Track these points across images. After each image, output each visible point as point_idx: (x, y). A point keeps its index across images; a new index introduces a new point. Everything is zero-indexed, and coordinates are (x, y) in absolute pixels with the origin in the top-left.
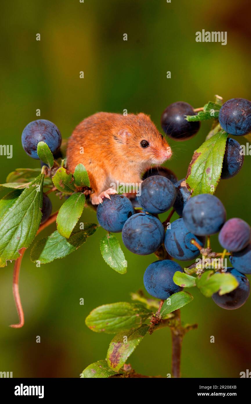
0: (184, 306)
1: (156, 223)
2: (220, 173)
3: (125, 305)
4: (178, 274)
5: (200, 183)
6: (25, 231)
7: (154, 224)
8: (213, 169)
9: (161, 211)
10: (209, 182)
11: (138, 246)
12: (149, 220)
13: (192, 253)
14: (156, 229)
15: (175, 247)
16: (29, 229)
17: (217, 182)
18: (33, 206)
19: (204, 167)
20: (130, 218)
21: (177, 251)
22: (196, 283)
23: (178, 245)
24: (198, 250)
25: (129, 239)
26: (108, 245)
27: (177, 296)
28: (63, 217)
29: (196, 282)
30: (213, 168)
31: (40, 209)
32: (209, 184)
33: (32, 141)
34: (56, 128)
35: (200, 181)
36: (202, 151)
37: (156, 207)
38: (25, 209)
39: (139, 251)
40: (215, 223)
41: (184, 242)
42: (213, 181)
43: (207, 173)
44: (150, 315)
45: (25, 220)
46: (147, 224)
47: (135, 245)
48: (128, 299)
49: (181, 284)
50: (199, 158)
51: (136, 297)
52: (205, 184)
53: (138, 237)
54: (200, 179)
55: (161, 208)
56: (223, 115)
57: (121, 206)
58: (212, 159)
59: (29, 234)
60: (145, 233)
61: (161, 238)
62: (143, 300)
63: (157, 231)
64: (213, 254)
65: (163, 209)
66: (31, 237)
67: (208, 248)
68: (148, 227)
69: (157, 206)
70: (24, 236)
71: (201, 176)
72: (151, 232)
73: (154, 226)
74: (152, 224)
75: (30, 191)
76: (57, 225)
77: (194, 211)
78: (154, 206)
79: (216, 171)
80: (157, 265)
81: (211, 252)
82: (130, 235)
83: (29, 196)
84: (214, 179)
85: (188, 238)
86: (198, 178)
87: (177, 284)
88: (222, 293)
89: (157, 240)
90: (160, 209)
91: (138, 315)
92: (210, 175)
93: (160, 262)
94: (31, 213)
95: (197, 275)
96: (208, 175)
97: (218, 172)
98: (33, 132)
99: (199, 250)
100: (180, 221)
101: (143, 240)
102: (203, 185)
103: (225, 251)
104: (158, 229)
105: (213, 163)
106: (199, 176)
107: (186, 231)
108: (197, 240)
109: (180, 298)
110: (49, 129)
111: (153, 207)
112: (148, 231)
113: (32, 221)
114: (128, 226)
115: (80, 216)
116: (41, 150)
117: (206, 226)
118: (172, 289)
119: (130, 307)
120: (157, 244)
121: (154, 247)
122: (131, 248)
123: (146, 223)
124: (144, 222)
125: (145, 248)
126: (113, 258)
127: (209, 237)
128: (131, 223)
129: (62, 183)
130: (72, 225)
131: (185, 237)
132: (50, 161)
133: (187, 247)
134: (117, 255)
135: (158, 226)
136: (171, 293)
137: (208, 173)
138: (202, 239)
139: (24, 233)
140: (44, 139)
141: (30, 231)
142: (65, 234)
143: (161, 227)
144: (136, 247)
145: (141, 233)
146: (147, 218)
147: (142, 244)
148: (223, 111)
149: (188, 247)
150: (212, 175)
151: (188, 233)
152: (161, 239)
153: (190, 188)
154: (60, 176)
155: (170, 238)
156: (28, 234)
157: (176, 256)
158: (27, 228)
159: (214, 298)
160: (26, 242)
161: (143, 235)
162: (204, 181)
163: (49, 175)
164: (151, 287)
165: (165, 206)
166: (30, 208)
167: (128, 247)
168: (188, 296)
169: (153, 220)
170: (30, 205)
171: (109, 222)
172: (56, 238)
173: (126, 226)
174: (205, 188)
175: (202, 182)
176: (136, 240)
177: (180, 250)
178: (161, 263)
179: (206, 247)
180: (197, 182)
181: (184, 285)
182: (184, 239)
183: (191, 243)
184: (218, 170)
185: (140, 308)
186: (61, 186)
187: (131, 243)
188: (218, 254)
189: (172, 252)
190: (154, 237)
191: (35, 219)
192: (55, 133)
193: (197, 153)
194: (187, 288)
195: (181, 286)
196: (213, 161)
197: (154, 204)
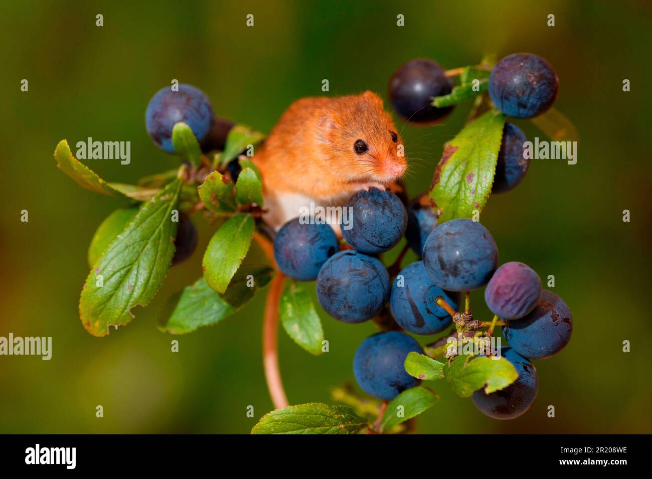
0: (422, 413)
1: (374, 268)
2: (491, 183)
3: (320, 407)
4: (412, 356)
5: (456, 199)
6: (142, 276)
7: (371, 270)
8: (479, 176)
9: (382, 249)
10: (470, 198)
11: (343, 307)
12: (362, 263)
13: (438, 321)
14: (374, 277)
15: (408, 311)
16: (150, 273)
17: (485, 197)
18: (160, 233)
19: (463, 171)
20: (329, 260)
21: (412, 318)
22: (445, 372)
23: (414, 308)
24: (449, 316)
25: (327, 296)
26: (293, 305)
27: (410, 395)
28: (215, 256)
29: (445, 370)
30: (478, 173)
31: (172, 239)
32: (470, 202)
33: (164, 121)
34: (206, 100)
35: (454, 195)
36: (460, 143)
37: (372, 243)
38: (145, 239)
39: (346, 316)
40: (479, 269)
41: (425, 302)
42: (477, 196)
43: (469, 183)
44: (363, 426)
45: (145, 259)
46: (359, 270)
47: (339, 305)
48: (326, 399)
49: (419, 374)
50: (455, 154)
51: (339, 395)
52: (463, 201)
53: (343, 292)
54: (454, 191)
55: (381, 244)
56: (496, 83)
57: (317, 236)
58: (477, 158)
59: (151, 281)
60: (356, 286)
61: (383, 293)
62: (351, 401)
63: (377, 281)
64: (474, 324)
65: (386, 245)
66: (153, 286)
67: (467, 313)
68: (361, 275)
69: (375, 240)
70: (141, 285)
71: (457, 186)
72: (366, 284)
73: (370, 273)
74: (367, 269)
75: (156, 207)
76: (204, 270)
77: (443, 249)
78: (369, 241)
79: (485, 180)
80: (378, 340)
81: (472, 319)
82: (330, 288)
83: (154, 216)
84: (480, 192)
85: (431, 296)
86: (451, 190)
87: (411, 374)
88: (488, 391)
89: (376, 298)
90: (379, 245)
91: (342, 426)
92: (472, 185)
93: (382, 336)
94: (156, 245)
95: (446, 358)
96: (470, 186)
97: (488, 181)
98: (165, 106)
99: (451, 316)
100: (416, 266)
101: (351, 297)
102: (459, 203)
103: (495, 318)
104: (377, 279)
105: (479, 166)
106: (454, 187)
107: (428, 284)
108: (446, 298)
109: (417, 398)
110: (194, 102)
111: (368, 243)
112: (360, 281)
113: (156, 259)
114: (326, 273)
115: (244, 256)
116: (180, 139)
117: (463, 273)
118: (403, 382)
119: (328, 412)
120: (376, 305)
121: (371, 308)
122: (332, 312)
123: (358, 268)
124: (354, 266)
125: (355, 311)
126: (301, 326)
127: (468, 293)
128: (330, 268)
129: (215, 197)
130: (230, 271)
131: (425, 294)
132: (195, 157)
133: (429, 312)
134: (308, 321)
135: (378, 274)
136: (401, 389)
137: (470, 181)
138: (454, 297)
139: (142, 280)
140: (185, 119)
141: (152, 277)
142: (217, 286)
143: (384, 274)
144: (340, 309)
145: (348, 286)
146: (359, 260)
147: (350, 305)
148: (497, 76)
149: (431, 311)
150: (477, 185)
151: (431, 287)
152: (384, 296)
153: (436, 206)
154: (213, 186)
155: (400, 296)
156: (148, 281)
157: (411, 327)
158: (147, 271)
159: (475, 398)
160: (144, 295)
161: (351, 289)
162: (462, 196)
163: (191, 181)
164: (366, 378)
165: (389, 239)
166: (154, 236)
167: (327, 309)
168: (429, 395)
169: (369, 262)
170: (154, 231)
171: (294, 262)
172: (203, 290)
173: (322, 273)
174: (463, 208)
175: (458, 196)
176: (340, 297)
177: (418, 316)
178: (384, 338)
179: (464, 311)
180: (449, 196)
181: (423, 376)
182: (424, 298)
183: (437, 304)
184: (487, 177)
185: (347, 414)
186: (214, 203)
187: (332, 303)
188: (484, 324)
189: (404, 321)
190: (371, 292)
191: (161, 256)
192: (204, 109)
193: (451, 147)
194: (428, 381)
195: (418, 378)
196: (479, 163)
197: (369, 238)
